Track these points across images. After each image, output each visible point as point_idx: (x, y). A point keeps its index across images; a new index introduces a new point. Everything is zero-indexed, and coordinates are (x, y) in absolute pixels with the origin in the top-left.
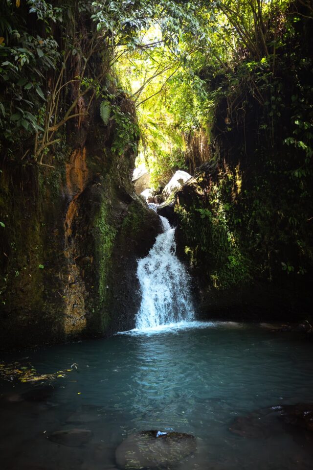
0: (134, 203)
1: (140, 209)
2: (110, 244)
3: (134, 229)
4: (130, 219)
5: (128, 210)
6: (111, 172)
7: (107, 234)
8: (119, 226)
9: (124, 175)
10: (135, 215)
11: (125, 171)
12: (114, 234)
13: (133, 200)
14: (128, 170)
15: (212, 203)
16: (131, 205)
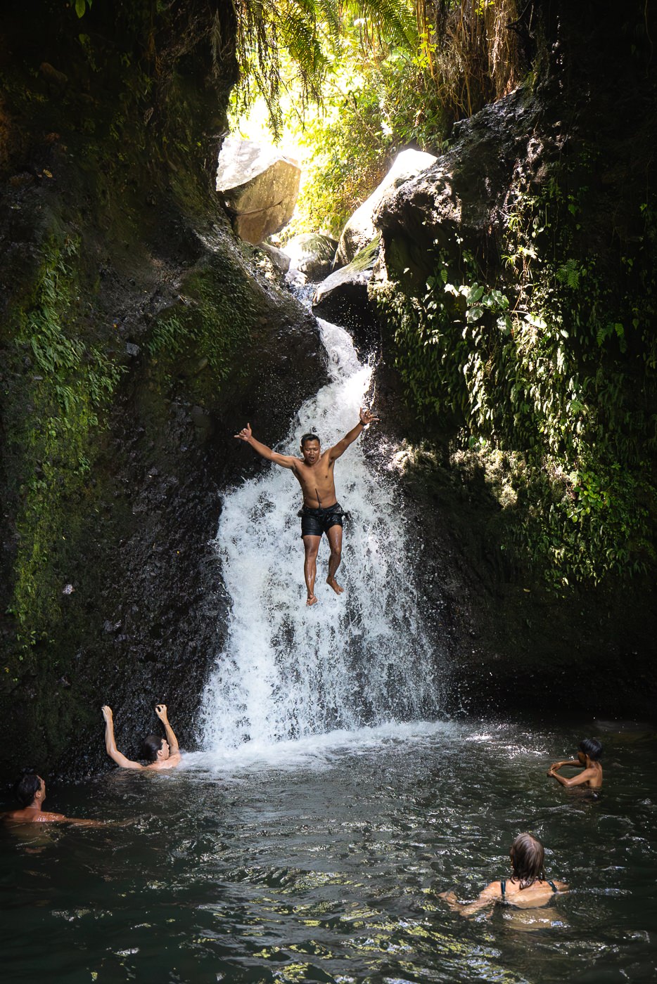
0: (211, 262)
1: (233, 290)
2: (87, 419)
3: (209, 366)
4: (188, 325)
5: (181, 290)
6: (116, 136)
7: (71, 376)
8: (133, 350)
9: (179, 152)
10: (208, 310)
11: (184, 141)
12: (106, 381)
13: (208, 252)
14: (197, 135)
15: (513, 259)
16: (196, 269)
